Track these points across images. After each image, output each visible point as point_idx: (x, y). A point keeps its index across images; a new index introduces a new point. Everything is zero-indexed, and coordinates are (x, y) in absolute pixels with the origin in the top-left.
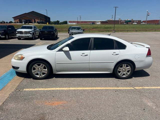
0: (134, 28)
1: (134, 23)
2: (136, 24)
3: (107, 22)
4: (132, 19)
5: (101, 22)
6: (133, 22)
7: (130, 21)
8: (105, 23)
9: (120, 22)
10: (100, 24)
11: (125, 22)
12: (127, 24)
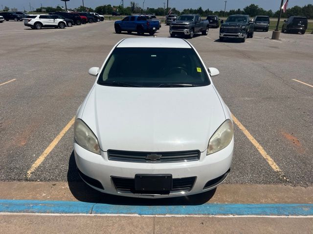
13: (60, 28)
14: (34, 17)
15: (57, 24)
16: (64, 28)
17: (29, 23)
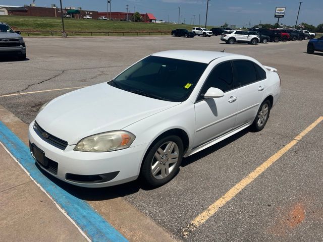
0: (99, 27)
1: (85, 16)
2: (89, 18)
3: (26, 11)
4: (81, 8)
5: (8, 10)
6: (84, 13)
7: (77, 12)
8: (21, 13)
9: (57, 11)
10: (7, 14)
11: (69, 14)
12: (73, 17)
13: (252, 44)
14: (230, 33)
15: (250, 40)
16: (256, 44)
17: (225, 38)
